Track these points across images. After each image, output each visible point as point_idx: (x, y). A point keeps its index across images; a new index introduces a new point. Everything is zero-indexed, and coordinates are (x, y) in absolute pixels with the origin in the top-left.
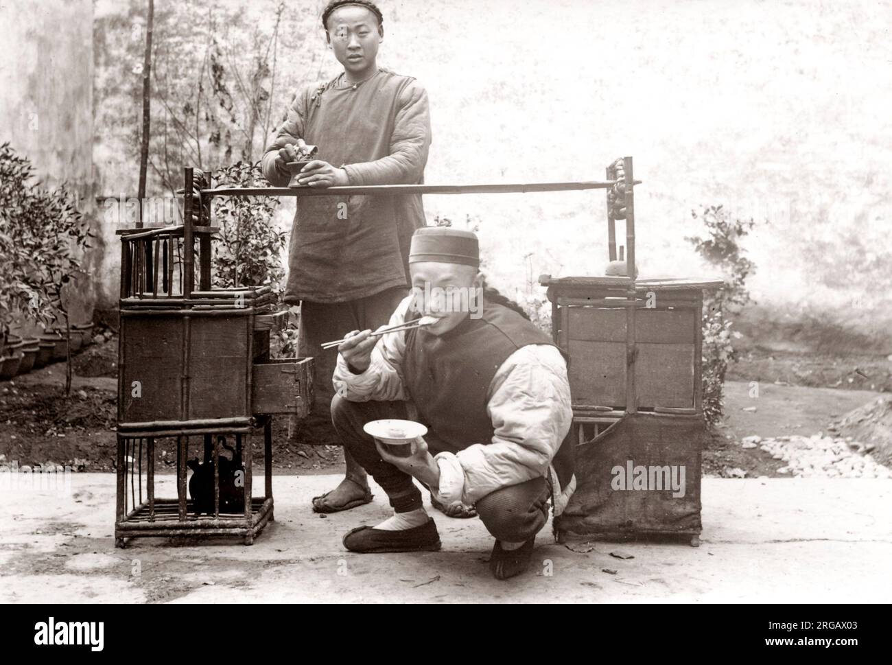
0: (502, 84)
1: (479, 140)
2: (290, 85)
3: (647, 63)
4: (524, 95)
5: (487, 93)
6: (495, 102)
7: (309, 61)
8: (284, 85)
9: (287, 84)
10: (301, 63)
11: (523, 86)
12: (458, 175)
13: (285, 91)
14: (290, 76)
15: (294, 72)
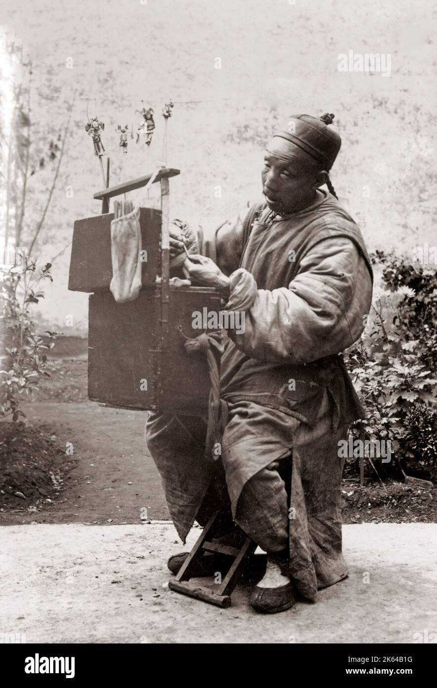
0: (246, 127)
1: (226, 178)
2: (49, 133)
3: (381, 104)
4: (266, 137)
5: (232, 135)
6: (239, 143)
7: (66, 111)
8: (44, 133)
9: (46, 132)
10: (58, 113)
11: (266, 128)
12: (208, 209)
13: (44, 139)
14: (48, 125)
15: (52, 122)
